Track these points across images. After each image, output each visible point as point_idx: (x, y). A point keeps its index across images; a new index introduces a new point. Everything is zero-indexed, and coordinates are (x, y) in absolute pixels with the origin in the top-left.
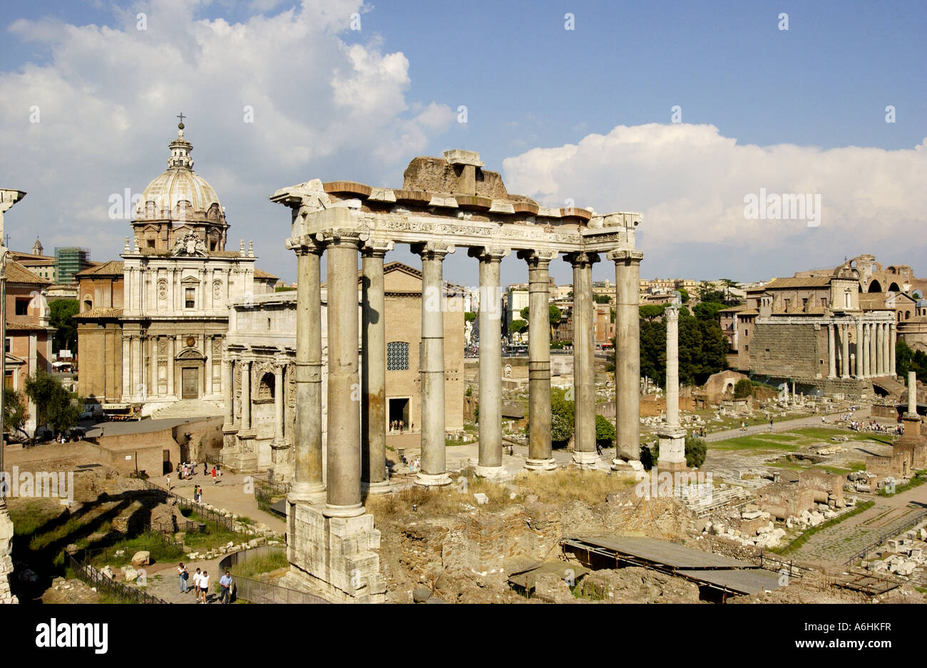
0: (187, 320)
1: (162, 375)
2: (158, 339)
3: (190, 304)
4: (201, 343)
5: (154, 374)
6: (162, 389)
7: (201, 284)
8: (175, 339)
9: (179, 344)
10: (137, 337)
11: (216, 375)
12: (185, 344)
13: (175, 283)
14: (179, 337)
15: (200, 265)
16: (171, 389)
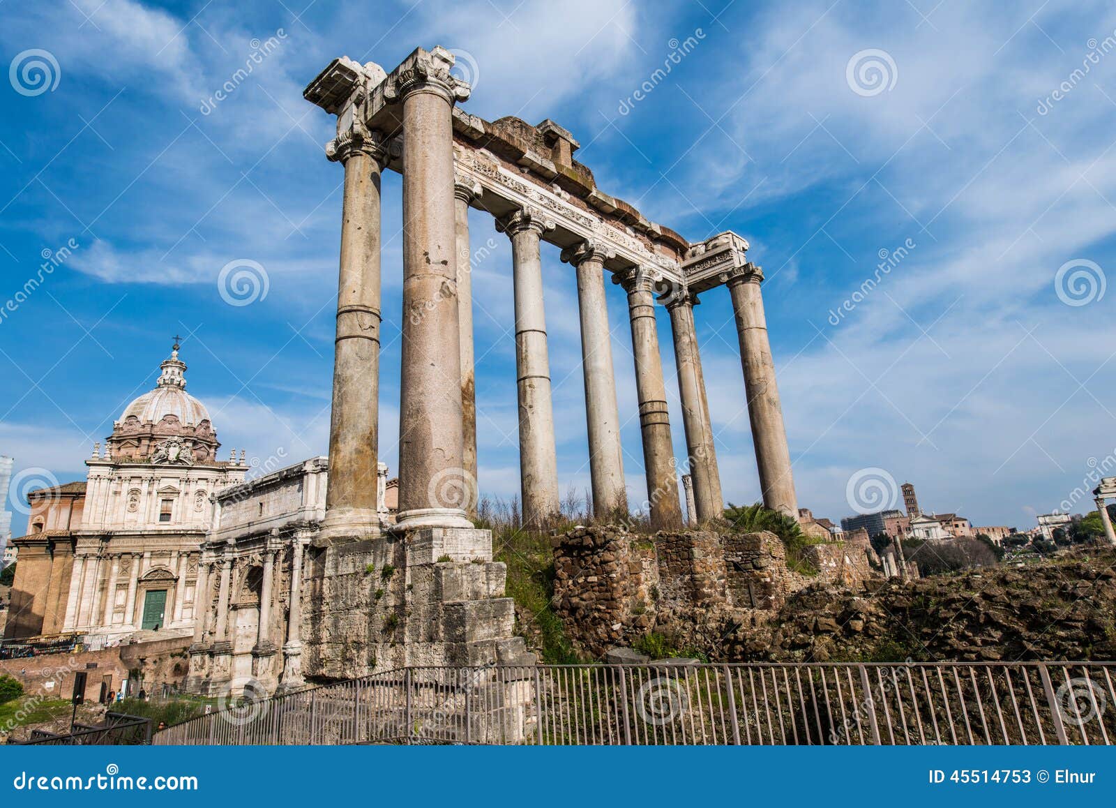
0: (160, 535)
1: (120, 600)
2: (120, 557)
3: (165, 516)
4: (174, 560)
5: (110, 599)
6: (118, 618)
7: (182, 494)
8: (142, 557)
9: (146, 562)
10: (93, 555)
11: (188, 598)
12: (154, 563)
13: (150, 493)
14: (147, 555)
15: (182, 473)
16: (129, 617)
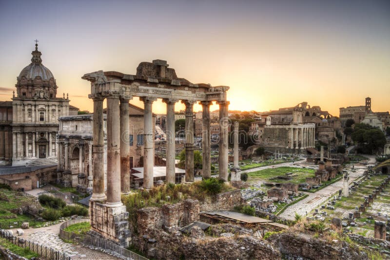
0: (41, 126)
1: (30, 148)
2: (28, 134)
3: (42, 119)
4: (47, 135)
5: (27, 148)
6: (30, 154)
7: (47, 111)
8: (35, 133)
9: (37, 136)
10: (19, 133)
11: (53, 148)
12: (40, 136)
13: (35, 110)
14: (37, 133)
15: (46, 103)
16: (34, 154)
